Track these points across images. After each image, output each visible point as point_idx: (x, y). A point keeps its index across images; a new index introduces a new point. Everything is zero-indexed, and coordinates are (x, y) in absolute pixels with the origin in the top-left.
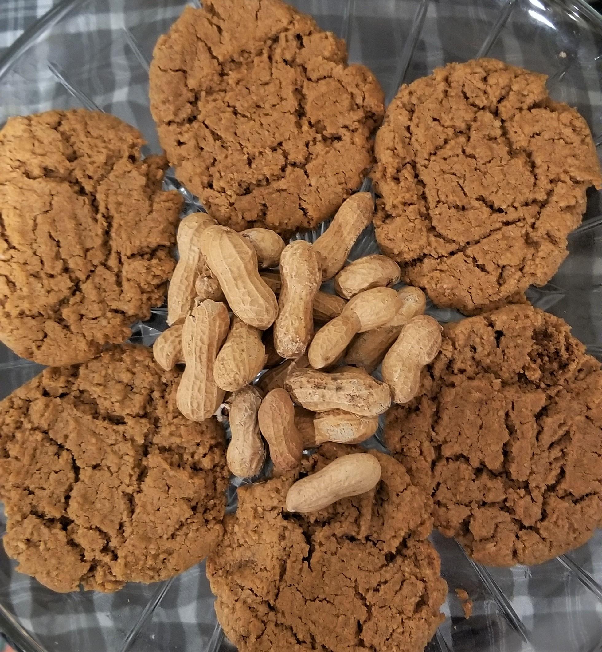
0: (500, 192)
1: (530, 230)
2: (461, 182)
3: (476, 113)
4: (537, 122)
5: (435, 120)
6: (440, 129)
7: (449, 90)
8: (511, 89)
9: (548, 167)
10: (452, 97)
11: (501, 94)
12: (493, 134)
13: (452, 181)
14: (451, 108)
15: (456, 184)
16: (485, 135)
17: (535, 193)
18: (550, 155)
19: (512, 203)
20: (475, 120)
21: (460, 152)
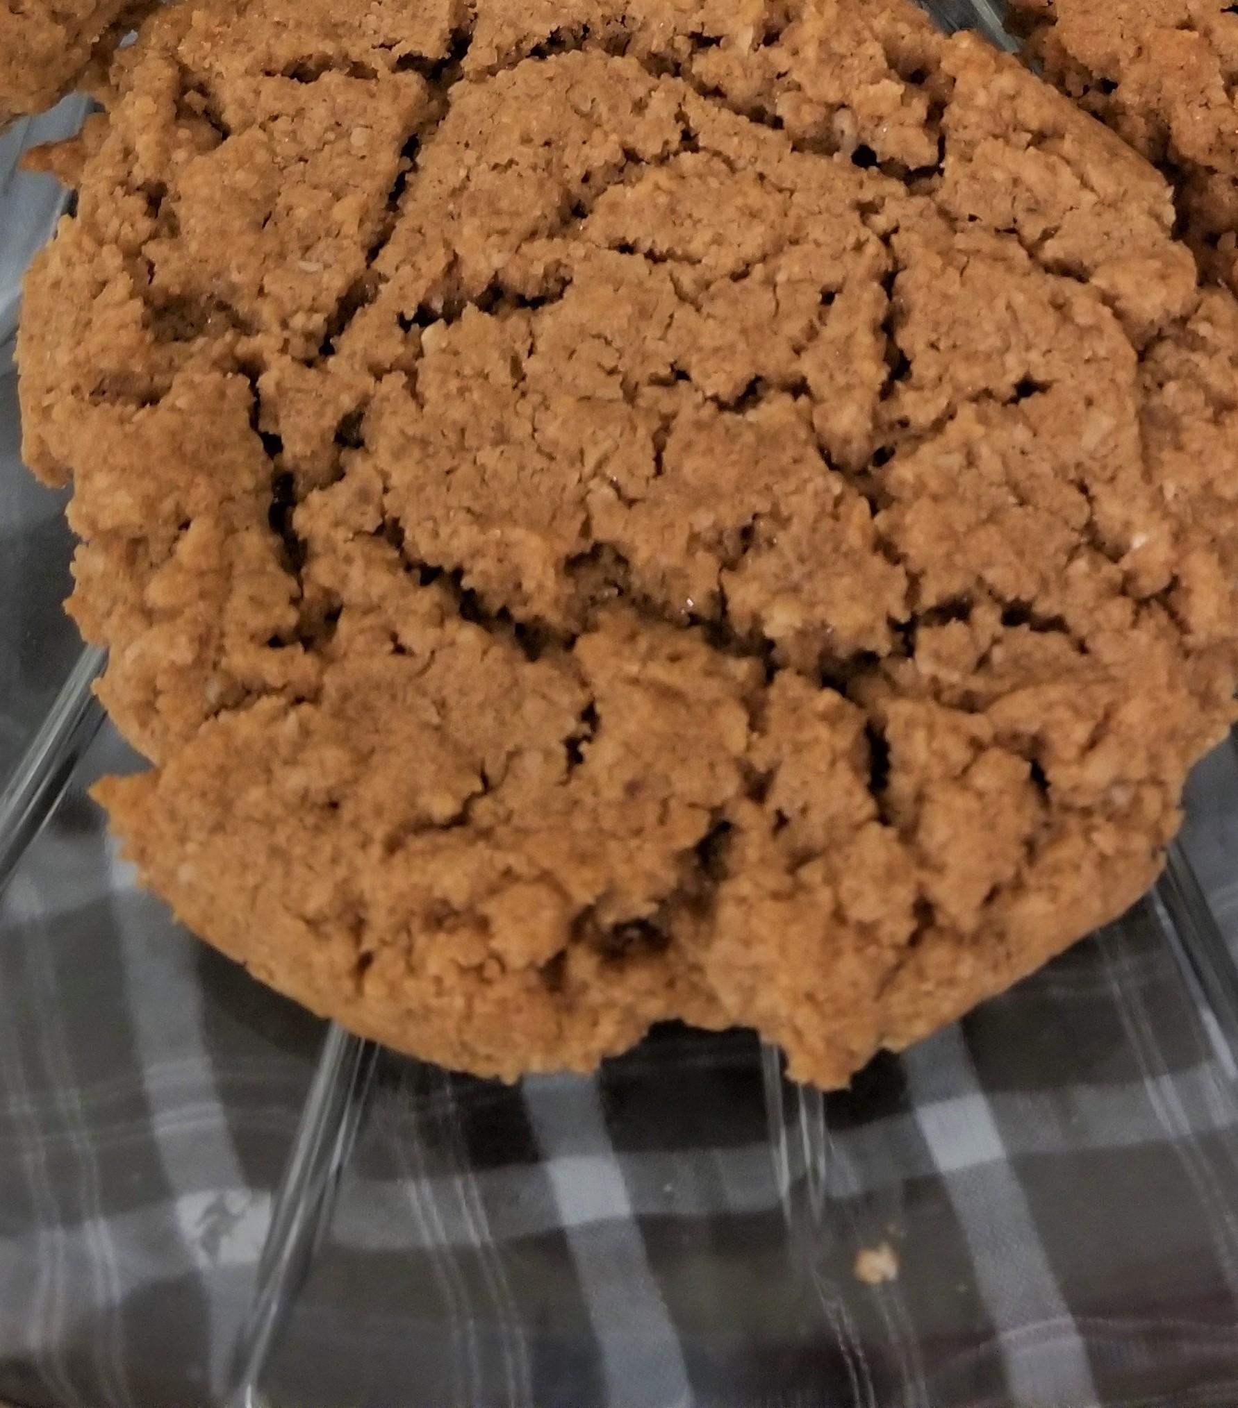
0: (501, 374)
1: (246, 346)
2: (687, 277)
3: (914, 581)
4: (632, 788)
5: (1026, 388)
6: (970, 376)
7: (1111, 571)
8: (884, 819)
9: (400, 650)
10: (1073, 553)
11: (906, 767)
12: (761, 564)
13: (718, 240)
14: (1022, 502)
15: (696, 247)
16: (783, 522)
17: (364, 496)
18: (441, 706)
19: (412, 375)
20: (886, 547)
21: (807, 367)
